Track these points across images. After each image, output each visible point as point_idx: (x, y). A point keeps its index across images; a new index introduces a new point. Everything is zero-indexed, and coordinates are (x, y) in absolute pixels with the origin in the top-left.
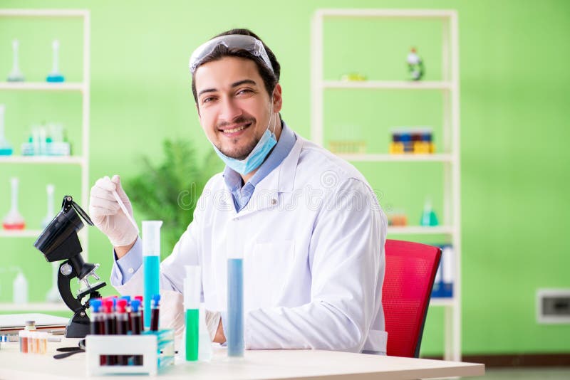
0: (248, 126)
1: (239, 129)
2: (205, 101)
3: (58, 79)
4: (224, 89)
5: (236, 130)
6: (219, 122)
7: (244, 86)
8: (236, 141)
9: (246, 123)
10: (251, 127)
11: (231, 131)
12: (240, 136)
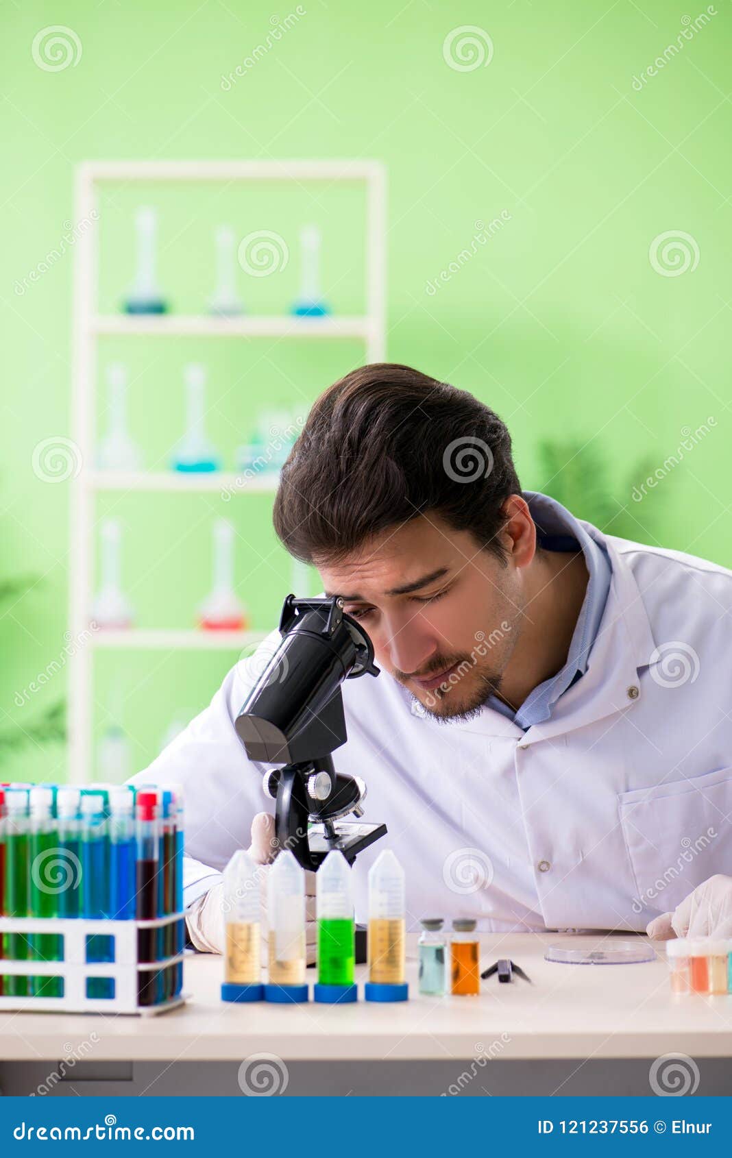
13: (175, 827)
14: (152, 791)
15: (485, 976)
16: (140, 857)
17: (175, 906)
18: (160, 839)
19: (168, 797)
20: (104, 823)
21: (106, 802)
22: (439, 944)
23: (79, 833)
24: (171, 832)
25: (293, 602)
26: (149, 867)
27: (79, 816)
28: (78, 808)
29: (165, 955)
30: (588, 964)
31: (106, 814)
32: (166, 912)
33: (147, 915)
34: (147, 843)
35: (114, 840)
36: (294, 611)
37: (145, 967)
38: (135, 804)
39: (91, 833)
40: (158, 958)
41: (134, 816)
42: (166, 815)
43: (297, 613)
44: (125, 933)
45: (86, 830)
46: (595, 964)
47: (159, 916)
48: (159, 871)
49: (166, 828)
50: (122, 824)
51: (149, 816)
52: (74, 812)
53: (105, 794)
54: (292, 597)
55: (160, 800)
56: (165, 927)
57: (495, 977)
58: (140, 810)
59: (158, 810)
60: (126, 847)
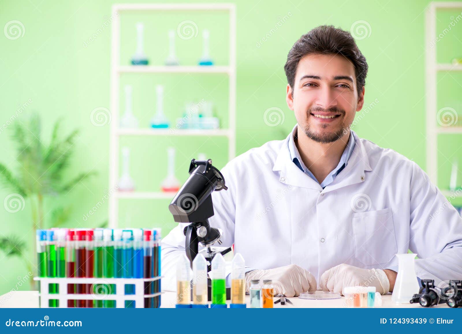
0: (337, 116)
1: (330, 117)
2: (305, 85)
3: (208, 63)
4: (327, 79)
5: (327, 117)
6: (314, 106)
7: (343, 81)
8: (325, 127)
9: (337, 113)
10: (340, 118)
11: (323, 117)
12: (330, 124)
13: (158, 244)
14: (149, 230)
15: (275, 303)
16: (145, 255)
17: (158, 274)
18: (153, 248)
19: (155, 233)
20: (131, 242)
21: (132, 234)
22: (258, 290)
23: (122, 246)
24: (156, 246)
25: (194, 162)
26: (148, 258)
27: (122, 240)
28: (122, 237)
29: (154, 292)
30: (315, 299)
31: (132, 239)
32: (155, 276)
33: (148, 276)
34: (148, 250)
35: (135, 248)
36: (195, 165)
37: (147, 296)
38: (143, 235)
39: (126, 246)
40: (152, 293)
41: (143, 240)
42: (155, 239)
43: (196, 166)
44: (139, 283)
45: (125, 245)
46: (318, 299)
47: (152, 277)
48: (152, 260)
49: (155, 244)
50: (138, 242)
51: (148, 239)
52: (120, 238)
53: (132, 231)
54: (194, 160)
55: (152, 233)
56: (155, 281)
57: (280, 303)
58: (145, 237)
59: (152, 237)
60: (140, 251)
